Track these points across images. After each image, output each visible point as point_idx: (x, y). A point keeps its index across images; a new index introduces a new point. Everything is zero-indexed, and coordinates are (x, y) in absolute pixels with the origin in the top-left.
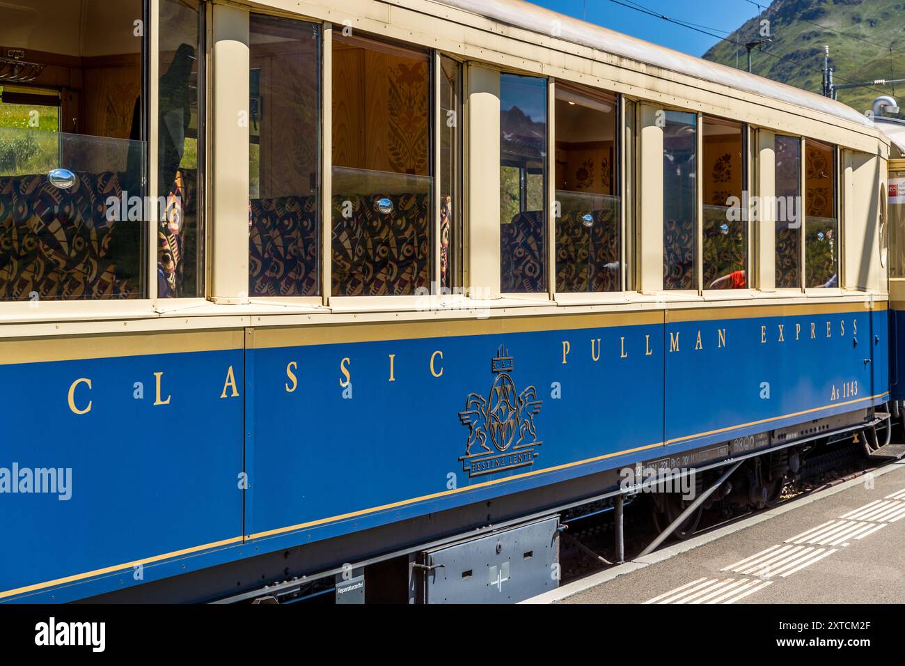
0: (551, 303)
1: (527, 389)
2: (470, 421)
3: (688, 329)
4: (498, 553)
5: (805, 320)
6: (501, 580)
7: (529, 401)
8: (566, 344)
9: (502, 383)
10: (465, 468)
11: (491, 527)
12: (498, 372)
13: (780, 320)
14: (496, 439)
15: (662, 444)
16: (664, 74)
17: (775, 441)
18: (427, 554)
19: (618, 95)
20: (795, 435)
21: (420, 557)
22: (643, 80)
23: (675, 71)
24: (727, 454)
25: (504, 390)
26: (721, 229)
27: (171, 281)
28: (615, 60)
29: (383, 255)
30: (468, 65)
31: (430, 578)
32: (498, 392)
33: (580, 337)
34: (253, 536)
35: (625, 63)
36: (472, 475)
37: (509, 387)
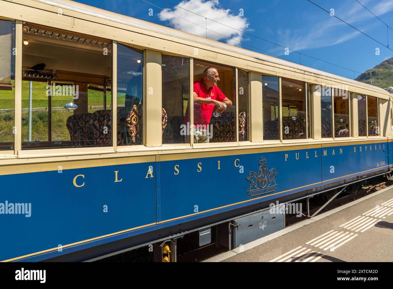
0: (281, 143)
1: (272, 169)
2: (250, 180)
3: (330, 149)
4: (262, 218)
5: (368, 145)
6: (264, 227)
7: (273, 172)
8: (287, 155)
9: (262, 167)
10: (249, 194)
11: (260, 210)
12: (261, 165)
13: (360, 145)
14: (260, 185)
15: (321, 182)
16: (320, 76)
17: (359, 178)
18: (235, 221)
19: (304, 82)
20: (366, 176)
21: (233, 222)
22: (313, 78)
23: (324, 76)
24: (344, 183)
25: (264, 170)
26: (340, 120)
27: (133, 140)
28: (303, 72)
29: (228, 129)
30: (250, 73)
31: (236, 228)
32: (261, 170)
33: (292, 153)
34: (160, 223)
35: (306, 73)
36: (251, 196)
37: (265, 169)
